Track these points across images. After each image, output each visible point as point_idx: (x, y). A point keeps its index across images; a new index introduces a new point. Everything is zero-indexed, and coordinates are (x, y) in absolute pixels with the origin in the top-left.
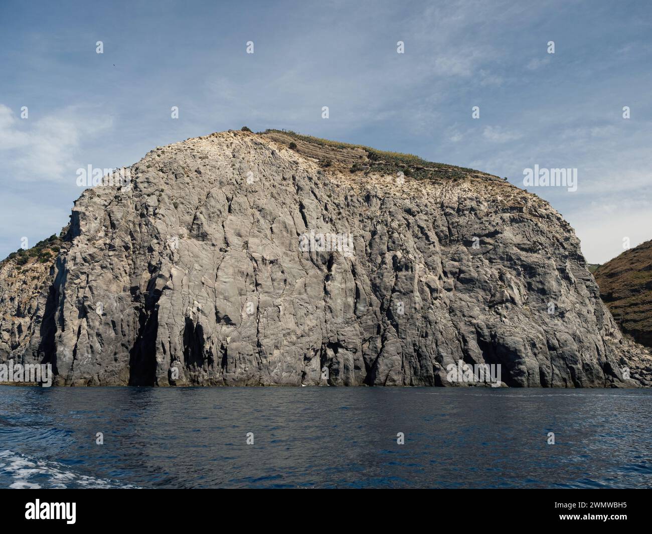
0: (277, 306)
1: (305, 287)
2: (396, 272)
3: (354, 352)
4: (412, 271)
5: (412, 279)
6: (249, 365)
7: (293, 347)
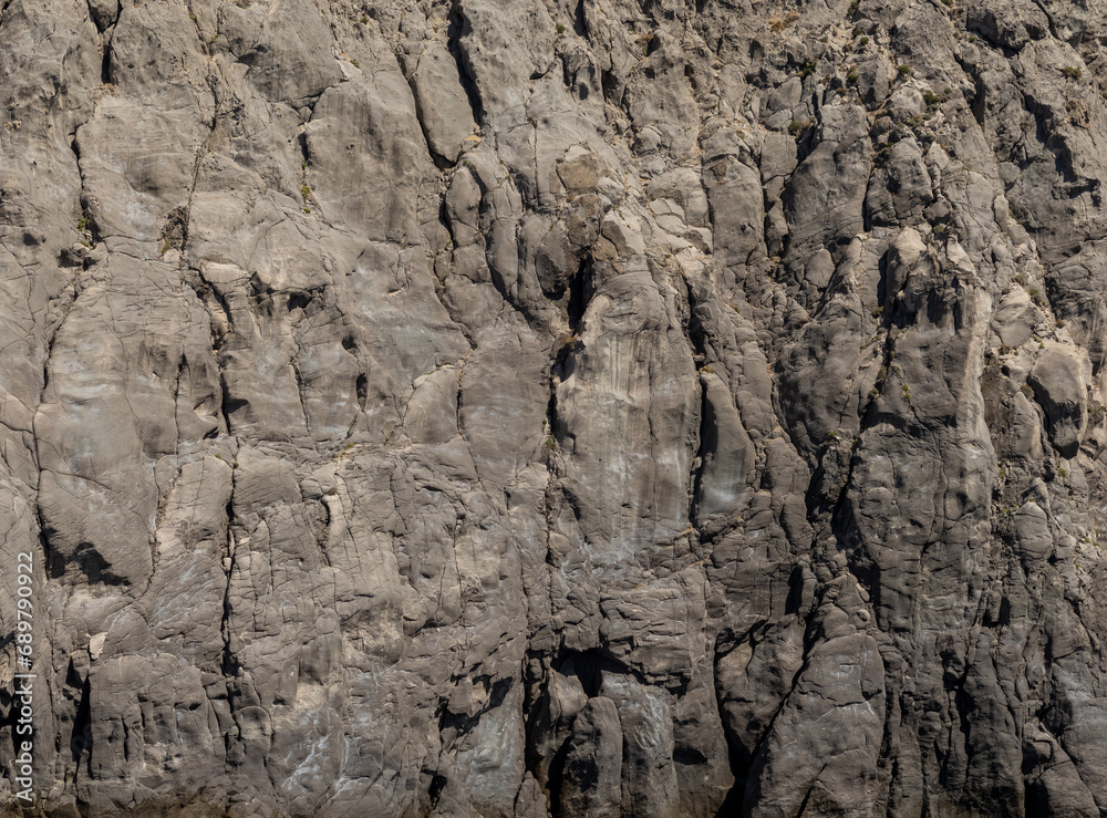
0: (318, 497)
1: (460, 404)
2: (888, 327)
3: (672, 691)
4: (958, 325)
5: (953, 361)
6: (185, 749)
7: (389, 673)
